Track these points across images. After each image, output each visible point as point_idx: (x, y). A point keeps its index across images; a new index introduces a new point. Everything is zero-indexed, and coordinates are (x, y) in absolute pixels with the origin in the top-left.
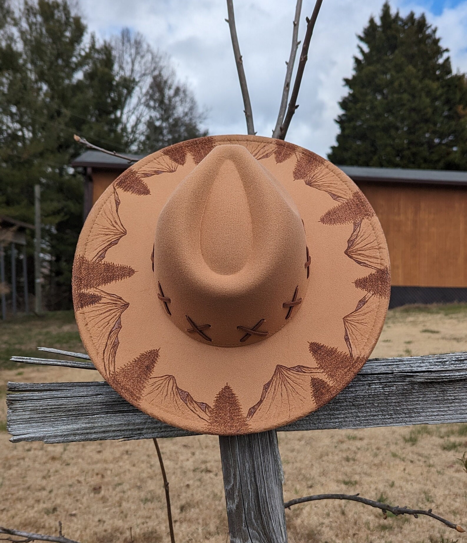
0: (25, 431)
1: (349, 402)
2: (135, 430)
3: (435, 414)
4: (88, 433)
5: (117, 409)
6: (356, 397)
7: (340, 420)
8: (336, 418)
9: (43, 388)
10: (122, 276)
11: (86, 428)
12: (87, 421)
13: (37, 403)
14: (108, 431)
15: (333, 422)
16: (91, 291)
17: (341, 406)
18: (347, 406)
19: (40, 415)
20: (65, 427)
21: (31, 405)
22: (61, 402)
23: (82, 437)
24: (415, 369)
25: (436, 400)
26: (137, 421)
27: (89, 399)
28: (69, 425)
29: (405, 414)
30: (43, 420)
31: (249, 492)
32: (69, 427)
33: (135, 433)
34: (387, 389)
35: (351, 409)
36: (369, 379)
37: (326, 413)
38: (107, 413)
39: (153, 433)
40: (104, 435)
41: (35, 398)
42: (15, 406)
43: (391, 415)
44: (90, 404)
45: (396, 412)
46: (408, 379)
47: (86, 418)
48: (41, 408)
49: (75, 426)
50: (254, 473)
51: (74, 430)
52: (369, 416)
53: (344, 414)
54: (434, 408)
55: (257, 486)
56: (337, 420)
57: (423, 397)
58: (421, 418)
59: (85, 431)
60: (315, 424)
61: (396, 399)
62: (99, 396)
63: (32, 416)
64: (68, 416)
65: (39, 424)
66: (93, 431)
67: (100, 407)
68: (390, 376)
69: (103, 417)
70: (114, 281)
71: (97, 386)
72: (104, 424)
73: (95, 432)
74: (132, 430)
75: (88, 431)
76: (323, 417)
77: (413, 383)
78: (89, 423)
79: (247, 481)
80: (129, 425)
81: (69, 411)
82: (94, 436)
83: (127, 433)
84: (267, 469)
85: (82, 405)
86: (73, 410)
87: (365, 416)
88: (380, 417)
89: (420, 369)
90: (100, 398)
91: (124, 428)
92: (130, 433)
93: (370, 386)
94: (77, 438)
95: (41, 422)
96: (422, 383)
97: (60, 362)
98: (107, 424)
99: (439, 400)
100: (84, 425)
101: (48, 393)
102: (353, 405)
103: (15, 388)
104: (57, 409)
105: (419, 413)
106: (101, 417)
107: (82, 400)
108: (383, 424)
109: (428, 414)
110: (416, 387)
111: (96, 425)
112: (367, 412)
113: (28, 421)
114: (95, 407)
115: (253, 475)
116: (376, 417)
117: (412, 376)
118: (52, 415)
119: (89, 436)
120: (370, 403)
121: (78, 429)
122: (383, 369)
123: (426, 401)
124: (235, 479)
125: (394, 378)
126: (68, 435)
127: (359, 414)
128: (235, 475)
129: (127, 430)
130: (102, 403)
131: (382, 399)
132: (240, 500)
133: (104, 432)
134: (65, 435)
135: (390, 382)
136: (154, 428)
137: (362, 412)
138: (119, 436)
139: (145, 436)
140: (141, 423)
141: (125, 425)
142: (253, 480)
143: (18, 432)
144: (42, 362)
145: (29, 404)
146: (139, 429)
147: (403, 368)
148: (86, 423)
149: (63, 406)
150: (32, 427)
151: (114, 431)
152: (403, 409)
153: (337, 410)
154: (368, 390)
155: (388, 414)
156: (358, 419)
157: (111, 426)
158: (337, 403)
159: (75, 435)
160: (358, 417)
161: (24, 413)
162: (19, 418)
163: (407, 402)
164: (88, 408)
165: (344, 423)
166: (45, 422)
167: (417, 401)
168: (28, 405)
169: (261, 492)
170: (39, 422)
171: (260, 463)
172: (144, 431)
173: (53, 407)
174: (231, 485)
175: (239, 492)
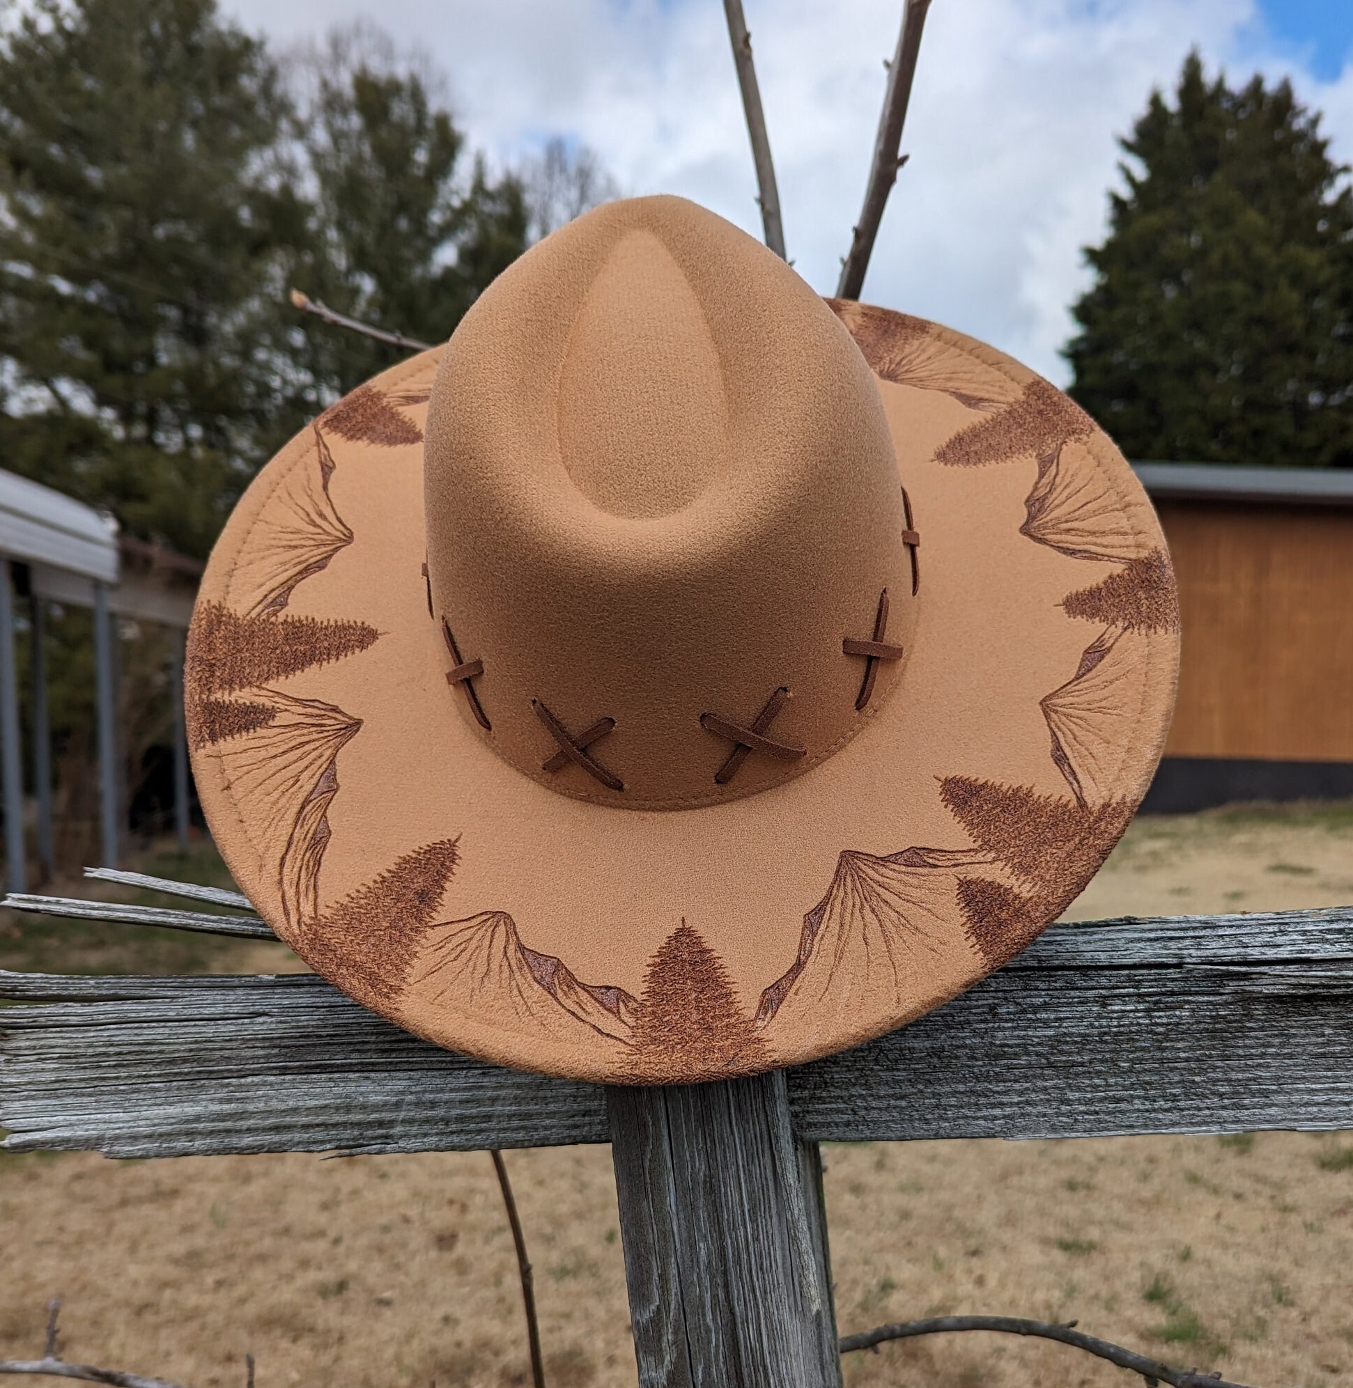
0: (44, 1121)
1: (1038, 1054)
2: (370, 1125)
3: (1321, 1098)
4: (228, 1131)
5: (314, 1059)
6: (1058, 1040)
7: (1008, 1111)
8: (994, 1106)
9: (97, 992)
10: (340, 649)
11: (222, 1117)
12: (223, 1094)
13: (79, 1037)
14: (289, 1128)
15: (985, 1118)
16: (244, 696)
17: (1010, 1068)
18: (1030, 1066)
19: (88, 1074)
20: (160, 1111)
21: (60, 1042)
22: (150, 1033)
23: (213, 1142)
24: (1256, 954)
25: (1323, 1055)
26: (373, 1099)
27: (229, 1028)
28: (171, 1104)
29: (1221, 1096)
30: (94, 1089)
31: (708, 1331)
32: (172, 1110)
33: (369, 1133)
34: (1161, 1017)
35: (1042, 1077)
36: (1104, 981)
37: (961, 1088)
38: (284, 1071)
39: (425, 1135)
40: (276, 1138)
41: (74, 1020)
42: (14, 1044)
43: (1174, 1098)
44: (234, 1044)
45: (1191, 1091)
46: (1232, 986)
47: (223, 1086)
48: (90, 1051)
49: (190, 1110)
50: (725, 1273)
51: (187, 1121)
52: (1101, 1100)
53: (1021, 1093)
54: (1317, 1080)
55: (733, 1314)
56: (997, 1112)
57: (1282, 1045)
58: (1273, 1111)
59: (221, 1125)
60: (927, 1122)
61: (1191, 1048)
62: (261, 1020)
63: (63, 1075)
64: (169, 1078)
65: (86, 1100)
66: (244, 1124)
67: (261, 1052)
68: (1173, 974)
69: (271, 1084)
70: (315, 666)
71: (253, 987)
72: (275, 1104)
73: (249, 1130)
74: (358, 1124)
75: (229, 1125)
76: (953, 1101)
77: (1247, 999)
78: (229, 1101)
79: (701, 1297)
80: (348, 1109)
81: (172, 1062)
82: (247, 1140)
83: (347, 1134)
84: (766, 1263)
85: (210, 1045)
86: (185, 1060)
87: (1090, 1102)
88: (1138, 1104)
89: (1271, 954)
90: (261, 1026)
91: (337, 1118)
92: (356, 1133)
93: (1104, 1005)
94: (199, 1143)
95: (90, 1095)
96: (1278, 998)
97: (146, 913)
98: (282, 1106)
99: (1333, 1055)
100: (216, 1108)
101: (110, 1006)
102: (1051, 1065)
103: (14, 989)
104: (139, 1056)
105: (1265, 1094)
106: (264, 1084)
107: (209, 1030)
108: (1146, 1126)
109: (1296, 1098)
110: (1259, 1010)
111: (250, 1107)
112: (1095, 1088)
113: (52, 1090)
114: (249, 1053)
115: (719, 1280)
116: (1123, 1106)
117: (1245, 976)
118: (123, 1073)
119: (234, 1141)
120: (1103, 1061)
121: (198, 1119)
122: (1149, 953)
123: (1290, 1056)
124: (664, 1290)
125: (1185, 979)
126: (169, 1134)
127: (1070, 1095)
128: (663, 1277)
129: (344, 1125)
130: (270, 1042)
131: (1143, 1049)
132: (680, 1355)
133: (277, 1129)
134: (161, 1135)
135: (1172, 994)
136: (427, 1121)
137: (1079, 1089)
138: (322, 1142)
139: (402, 1144)
140: (385, 1104)
141: (338, 1108)
142: (721, 1295)
143: (23, 1123)
144: (95, 913)
145: (55, 1039)
146: (381, 1124)
147: (1214, 948)
148: (221, 1101)
149: (154, 1048)
150: (65, 1107)
151: (306, 1127)
152: (1215, 1082)
153: (999, 1078)
154: (1099, 1017)
155: (1163, 1097)
156: (1064, 1108)
157: (295, 1111)
158: (997, 1057)
159: (190, 1134)
160: (1067, 1102)
161: (40, 1065)
162: (25, 1079)
163: (1228, 1058)
164: (227, 1053)
165: (1021, 1122)
166: (103, 1093)
167: (1262, 1056)
168: (53, 1042)
169: (747, 1335)
170: (83, 1095)
171: (742, 1245)
172: (398, 1130)
173: (125, 1049)
174: (653, 1307)
175: (675, 1333)
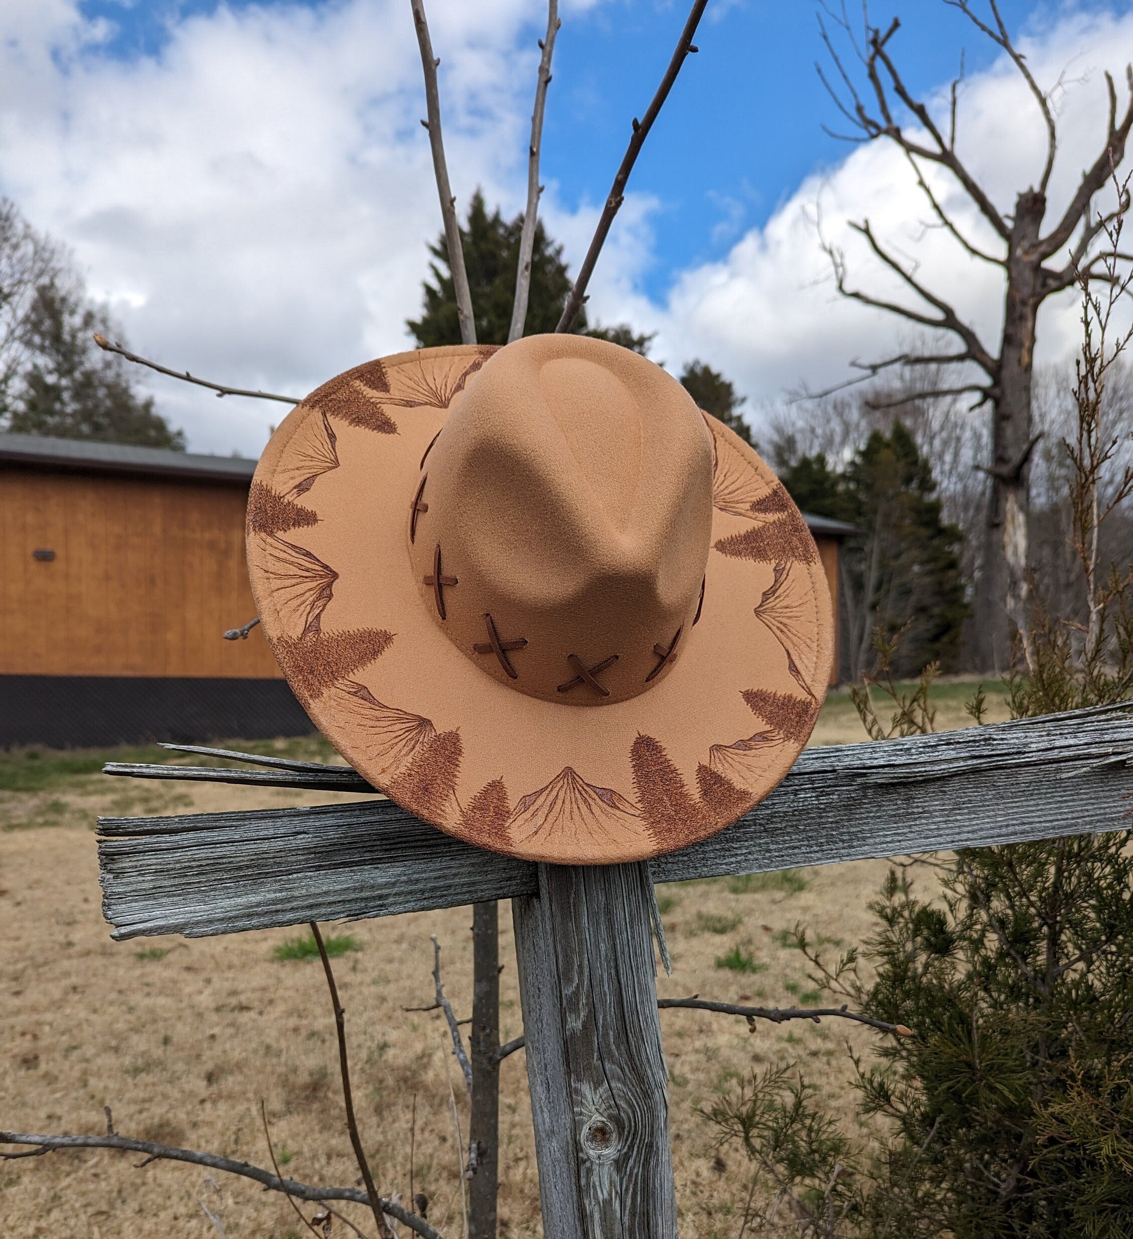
0: (146, 916)
1: (760, 825)
2: (374, 898)
3: (889, 839)
4: (277, 911)
5: (338, 859)
6: (772, 816)
7: (739, 858)
8: (732, 856)
9: (180, 826)
11: (275, 902)
12: (277, 886)
13: (169, 857)
14: (318, 905)
15: (726, 864)
17: (745, 833)
18: (755, 832)
19: (177, 881)
20: (232, 902)
21: (154, 861)
22: (219, 851)
23: (265, 920)
24: (869, 763)
25: (894, 816)
26: (380, 880)
27: (279, 844)
28: (239, 896)
29: (843, 841)
30: (182, 891)
31: (605, 995)
32: (239, 900)
33: (372, 904)
34: (824, 800)
35: (760, 838)
36: (796, 782)
37: (718, 847)
38: (318, 868)
39: (407, 902)
40: (309, 913)
41: (164, 846)
42: (121, 865)
43: (821, 845)
44: (282, 854)
45: (830, 840)
46: (859, 780)
47: (276, 881)
48: (178, 865)
49: (253, 899)
50: (616, 960)
51: (251, 907)
52: (787, 848)
53: (747, 848)
54: (889, 829)
55: (619, 982)
56: (733, 859)
57: (877, 812)
58: (866, 848)
59: (274, 907)
60: (696, 868)
61: (835, 816)
62: (301, 836)
63: (158, 884)
64: (236, 879)
65: (175, 899)
66: (289, 906)
67: (302, 858)
68: (830, 775)
69: (311, 877)
71: (294, 816)
72: (313, 890)
73: (292, 909)
74: (366, 899)
75: (279, 907)
76: (712, 855)
77: (865, 787)
78: (281, 891)
79: (602, 976)
80: (362, 889)
81: (239, 868)
82: (290, 916)
83: (355, 906)
84: (638, 951)
85: (265, 856)
86: (248, 867)
87: (780, 850)
88: (804, 849)
89: (875, 763)
90: (302, 841)
91: (353, 896)
92: (363, 905)
93: (796, 795)
94: (255, 922)
95: (179, 895)
96: (881, 785)
97: (215, 771)
98: (319, 891)
99: (899, 815)
100: (273, 896)
101: (191, 835)
102: (765, 831)
103: (118, 828)
104: (215, 865)
105: (864, 839)
106: (306, 877)
107: (265, 846)
108: (805, 862)
109: (877, 840)
110: (870, 793)
111: (296, 894)
112: (785, 841)
113: (149, 895)
114: (293, 859)
115: (612, 964)
116: (796, 851)
117: (864, 775)
118: (203, 878)
119: (281, 917)
120: (792, 826)
121: (258, 905)
122: (817, 765)
123: (879, 817)
124: (581, 973)
125: (836, 778)
126: (235, 917)
127: (772, 847)
128: (581, 966)
129: (356, 900)
130: (308, 850)
131: (813, 818)
132: (590, 1011)
133: (311, 907)
134: (230, 918)
135: (829, 786)
136: (410, 893)
137: (777, 843)
138: (339, 913)
139: (391, 909)
140: (387, 884)
141: (355, 889)
142: (613, 972)
143: (130, 919)
145: (150, 860)
146: (380, 897)
147: (847, 762)
148: (275, 891)
149: (224, 860)
150: (161, 905)
151: (331, 903)
152: (842, 834)
153: (738, 840)
154: (793, 801)
155: (816, 845)
156: (768, 855)
157: (326, 893)
158: (739, 828)
159: (250, 916)
160: (769, 851)
161: (141, 878)
162: (129, 889)
163: (850, 820)
164: (278, 860)
165: (744, 864)
166: (189, 893)
167: (866, 818)
168: (149, 862)
169: (627, 995)
170: (174, 896)
171: (625, 942)
172: (391, 900)
173: (204, 862)
174: (575, 985)
175: (587, 998)
